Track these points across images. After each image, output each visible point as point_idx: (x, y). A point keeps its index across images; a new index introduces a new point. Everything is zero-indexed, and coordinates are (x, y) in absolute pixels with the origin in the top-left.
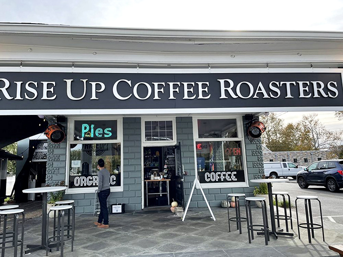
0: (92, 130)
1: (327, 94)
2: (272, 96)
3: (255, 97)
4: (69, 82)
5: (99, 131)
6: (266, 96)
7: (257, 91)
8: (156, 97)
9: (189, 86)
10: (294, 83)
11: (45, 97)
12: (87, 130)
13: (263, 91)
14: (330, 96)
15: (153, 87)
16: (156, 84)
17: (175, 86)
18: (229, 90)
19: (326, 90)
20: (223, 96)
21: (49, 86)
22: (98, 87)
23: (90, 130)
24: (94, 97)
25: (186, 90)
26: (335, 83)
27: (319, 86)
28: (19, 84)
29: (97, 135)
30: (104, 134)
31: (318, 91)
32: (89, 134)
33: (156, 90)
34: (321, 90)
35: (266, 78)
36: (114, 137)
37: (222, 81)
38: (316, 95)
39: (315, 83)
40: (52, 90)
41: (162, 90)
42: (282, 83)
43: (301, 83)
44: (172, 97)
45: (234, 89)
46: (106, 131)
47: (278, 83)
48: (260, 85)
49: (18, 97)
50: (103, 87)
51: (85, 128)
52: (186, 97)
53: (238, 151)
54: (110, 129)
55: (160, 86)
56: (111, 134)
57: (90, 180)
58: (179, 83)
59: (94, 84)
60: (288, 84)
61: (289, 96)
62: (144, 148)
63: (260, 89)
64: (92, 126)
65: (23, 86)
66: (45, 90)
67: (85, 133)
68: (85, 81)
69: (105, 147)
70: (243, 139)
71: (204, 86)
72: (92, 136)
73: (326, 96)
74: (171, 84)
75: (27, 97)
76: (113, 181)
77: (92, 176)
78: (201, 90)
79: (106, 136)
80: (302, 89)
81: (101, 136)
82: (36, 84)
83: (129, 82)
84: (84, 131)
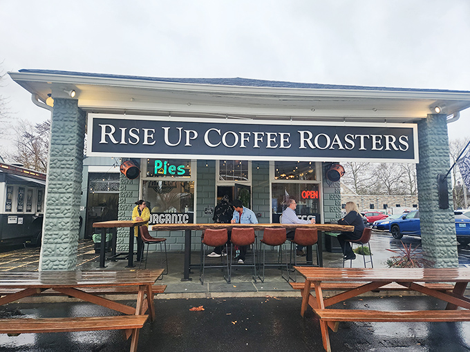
0: (165, 166)
1: (398, 147)
2: (347, 147)
3: (331, 148)
4: (166, 129)
5: (172, 169)
6: (341, 147)
7: (333, 143)
8: (242, 145)
9: (272, 136)
10: (368, 136)
11: (146, 142)
12: (160, 166)
13: (339, 143)
14: (401, 149)
15: (239, 136)
16: (242, 134)
17: (259, 136)
18: (308, 140)
19: (397, 143)
20: (302, 146)
21: (149, 133)
22: (192, 134)
23: (163, 167)
24: (188, 144)
25: (269, 140)
26: (407, 137)
27: (391, 139)
28: (123, 130)
29: (170, 172)
30: (177, 171)
31: (390, 144)
32: (162, 171)
33: (243, 139)
34: (392, 143)
35: (342, 131)
37: (302, 133)
38: (388, 148)
39: (387, 137)
40: (152, 136)
41: (248, 139)
42: (356, 136)
43: (374, 137)
44: (256, 146)
45: (312, 141)
46: (179, 169)
47: (353, 136)
48: (337, 137)
49: (123, 142)
50: (196, 135)
51: (158, 165)
52: (269, 146)
53: (315, 194)
54: (184, 167)
55: (246, 136)
56: (184, 172)
57: (162, 218)
58: (263, 133)
59: (188, 132)
60: (362, 137)
61: (362, 148)
62: (218, 187)
63: (336, 141)
64: (165, 163)
65: (127, 132)
66: (146, 136)
67: (158, 170)
68: (180, 129)
69: (174, 184)
70: (322, 182)
71: (285, 136)
72: (165, 172)
73: (397, 149)
74: (256, 134)
75: (130, 142)
76: (186, 220)
77: (164, 214)
78: (282, 140)
79: (179, 173)
80: (374, 142)
81: (174, 173)
82: (138, 130)
83: (219, 131)
84: (156, 167)
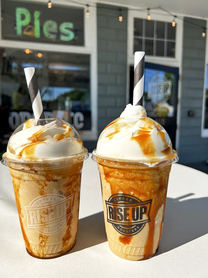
0: (37, 23)
5: (50, 26)
12: (27, 21)
23: (32, 23)
29: (46, 33)
30: (59, 33)
32: (30, 30)
36: (79, 40)
46: (63, 29)
51: (23, 17)
54: (71, 25)
56: (72, 36)
64: (37, 14)
67: (23, 28)
72: (37, 34)
79: (63, 38)
81: (53, 36)
84: (20, 23)
